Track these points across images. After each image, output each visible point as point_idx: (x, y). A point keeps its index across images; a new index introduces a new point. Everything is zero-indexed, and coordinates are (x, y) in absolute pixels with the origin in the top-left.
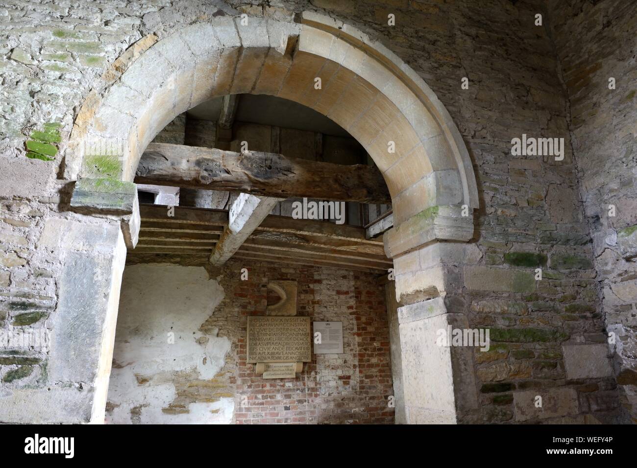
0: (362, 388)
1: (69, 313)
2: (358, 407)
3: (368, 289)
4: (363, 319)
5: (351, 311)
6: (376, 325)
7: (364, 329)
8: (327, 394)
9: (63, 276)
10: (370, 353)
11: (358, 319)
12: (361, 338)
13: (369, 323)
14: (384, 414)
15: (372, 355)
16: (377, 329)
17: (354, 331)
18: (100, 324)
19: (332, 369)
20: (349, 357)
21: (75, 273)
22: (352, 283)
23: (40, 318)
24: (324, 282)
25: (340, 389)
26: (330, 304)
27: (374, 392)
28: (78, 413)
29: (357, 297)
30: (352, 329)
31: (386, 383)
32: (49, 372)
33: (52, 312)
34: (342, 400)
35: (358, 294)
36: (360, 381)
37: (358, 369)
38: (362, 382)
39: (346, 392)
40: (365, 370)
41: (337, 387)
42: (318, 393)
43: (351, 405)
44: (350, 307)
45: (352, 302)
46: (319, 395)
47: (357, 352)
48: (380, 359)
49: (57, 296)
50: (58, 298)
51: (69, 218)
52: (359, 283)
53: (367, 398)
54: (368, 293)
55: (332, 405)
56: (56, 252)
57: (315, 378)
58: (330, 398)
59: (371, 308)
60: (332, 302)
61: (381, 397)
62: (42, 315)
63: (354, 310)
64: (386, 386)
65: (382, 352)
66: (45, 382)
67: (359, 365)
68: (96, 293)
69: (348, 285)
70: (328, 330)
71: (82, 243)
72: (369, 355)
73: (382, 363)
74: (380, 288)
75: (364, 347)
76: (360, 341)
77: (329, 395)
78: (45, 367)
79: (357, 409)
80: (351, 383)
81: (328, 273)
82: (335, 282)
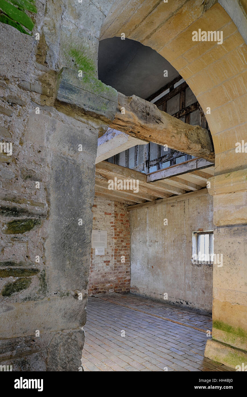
0: (115, 267)
1: (61, 222)
2: (113, 277)
3: (121, 213)
4: (118, 230)
5: (112, 225)
6: (124, 234)
7: (118, 235)
8: (98, 270)
9: (52, 181)
10: (120, 248)
11: (115, 229)
12: (116, 240)
13: (120, 232)
14: (125, 281)
15: (121, 250)
16: (125, 235)
17: (113, 236)
18: (89, 234)
19: (101, 257)
20: (110, 251)
21: (64, 180)
22: (113, 209)
23: (34, 226)
24: (98, 207)
25: (105, 268)
26: (100, 220)
27: (121, 269)
28: (76, 319)
29: (115, 217)
30: (112, 235)
31: (127, 265)
32: (48, 282)
33: (45, 220)
34: (105, 273)
35: (116, 215)
36: (115, 263)
37: (114, 257)
38: (115, 264)
39: (107, 269)
40: (117, 258)
41: (103, 267)
42: (93, 270)
43: (109, 276)
44: (112, 223)
45: (113, 220)
46: (93, 271)
47: (114, 248)
48: (125, 252)
49: (48, 202)
50: (49, 205)
51: (52, 114)
52: (117, 209)
53: (118, 273)
54: (121, 215)
55: (100, 276)
56: (43, 153)
57: (92, 261)
58: (99, 273)
59: (122, 224)
60: (102, 219)
61: (125, 272)
62: (36, 223)
63: (114, 224)
64: (127, 266)
65: (127, 248)
66: (45, 293)
67: (115, 255)
68: (84, 203)
69: (112, 209)
70: (99, 235)
71: (67, 148)
72: (120, 250)
73: (126, 254)
74: (128, 213)
75: (118, 245)
76: (116, 242)
77: (99, 271)
78: (43, 278)
79: (112, 278)
80: (110, 265)
81: (100, 201)
82: (104, 207)
